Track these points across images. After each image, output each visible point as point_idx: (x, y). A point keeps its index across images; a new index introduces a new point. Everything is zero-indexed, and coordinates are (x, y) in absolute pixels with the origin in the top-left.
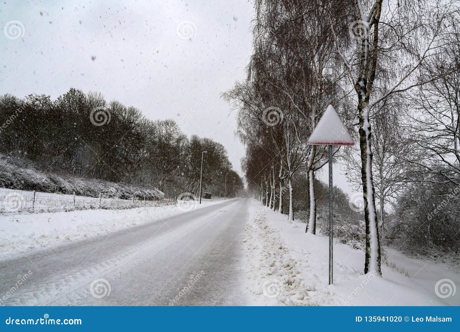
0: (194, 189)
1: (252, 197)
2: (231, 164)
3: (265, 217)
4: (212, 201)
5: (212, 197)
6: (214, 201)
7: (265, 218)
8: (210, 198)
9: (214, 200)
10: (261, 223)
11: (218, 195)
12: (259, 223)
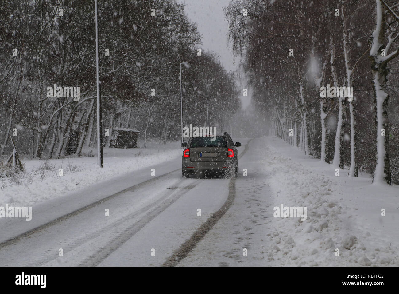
0: (77, 119)
1: (267, 134)
2: (194, 30)
3: (331, 199)
4: (139, 154)
5: (140, 143)
6: (147, 154)
7: (331, 206)
8: (133, 146)
9: (145, 151)
10: (325, 226)
11: (160, 136)
12: (316, 225)
